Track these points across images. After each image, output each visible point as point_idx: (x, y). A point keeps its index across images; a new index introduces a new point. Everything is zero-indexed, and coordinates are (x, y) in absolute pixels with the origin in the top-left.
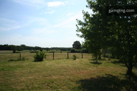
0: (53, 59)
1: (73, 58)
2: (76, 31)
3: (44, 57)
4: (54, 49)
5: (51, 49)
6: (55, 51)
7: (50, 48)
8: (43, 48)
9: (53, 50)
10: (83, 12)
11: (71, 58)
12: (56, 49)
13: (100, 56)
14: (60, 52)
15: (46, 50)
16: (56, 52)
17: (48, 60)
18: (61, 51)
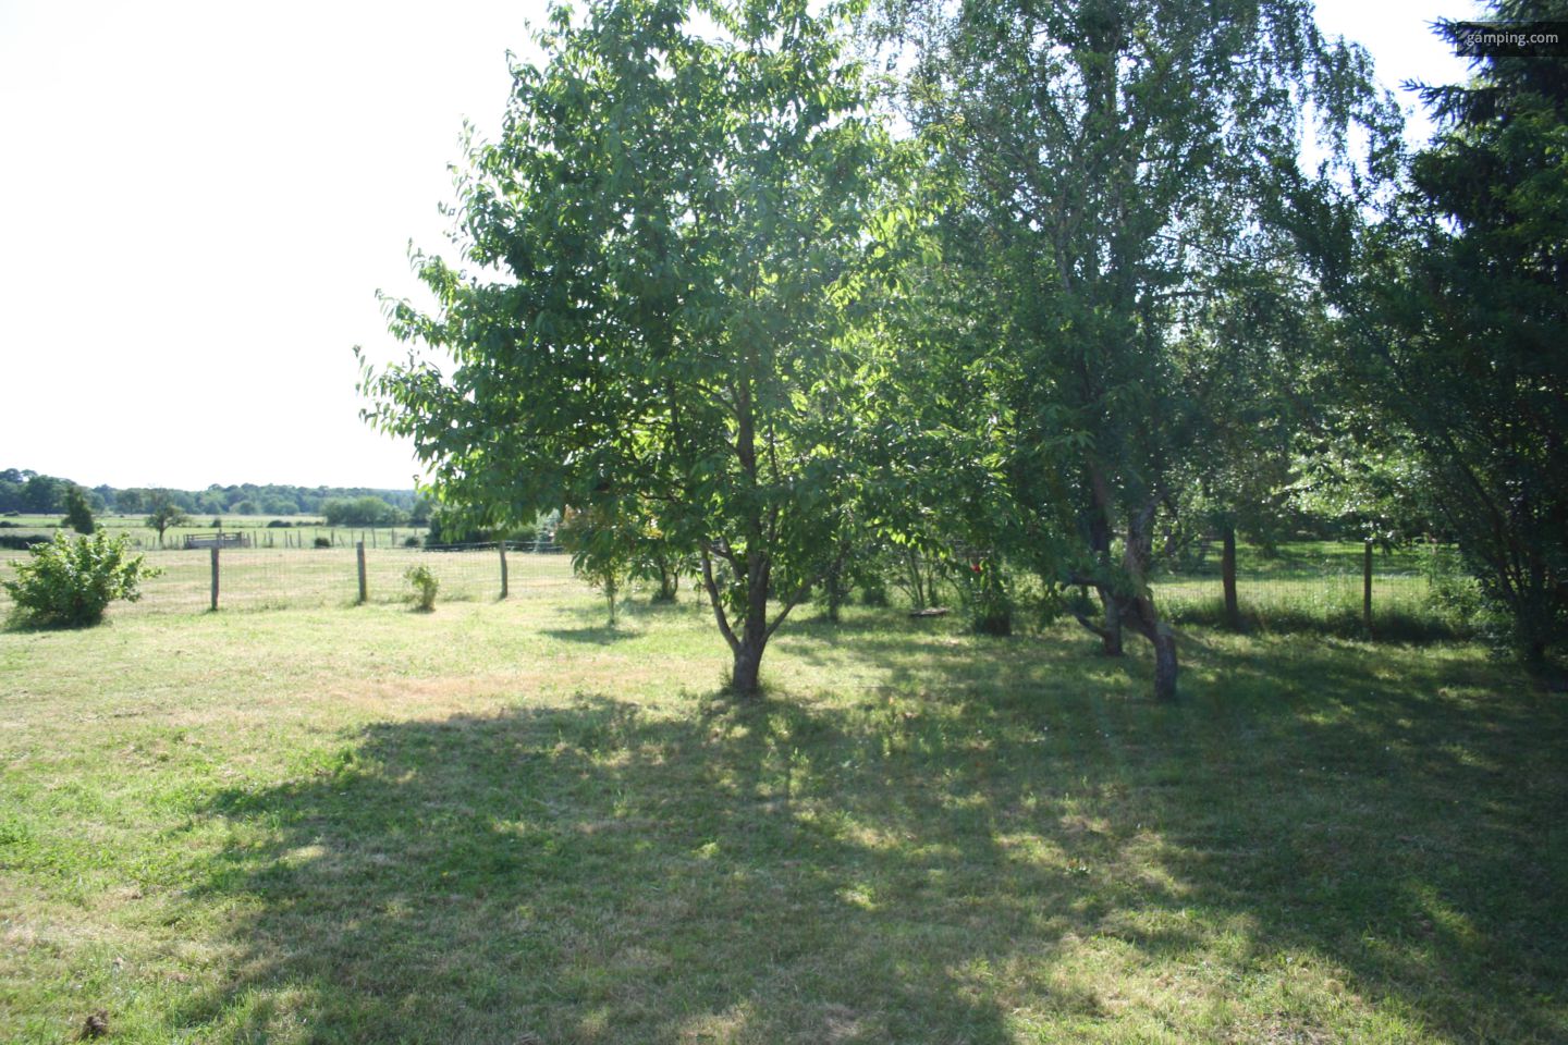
0: (214, 609)
1: (407, 600)
2: (358, 387)
3: (114, 587)
4: (247, 510)
5: (210, 510)
6: (254, 524)
7: (198, 497)
8: (104, 490)
9: (225, 519)
10: (414, 251)
11: (390, 601)
12: (269, 510)
13: (666, 582)
14: (309, 535)
15: (141, 519)
16: (261, 535)
17: (156, 613)
18: (325, 534)
